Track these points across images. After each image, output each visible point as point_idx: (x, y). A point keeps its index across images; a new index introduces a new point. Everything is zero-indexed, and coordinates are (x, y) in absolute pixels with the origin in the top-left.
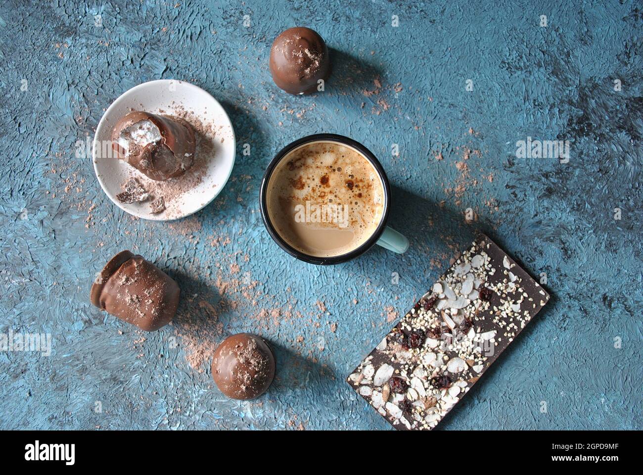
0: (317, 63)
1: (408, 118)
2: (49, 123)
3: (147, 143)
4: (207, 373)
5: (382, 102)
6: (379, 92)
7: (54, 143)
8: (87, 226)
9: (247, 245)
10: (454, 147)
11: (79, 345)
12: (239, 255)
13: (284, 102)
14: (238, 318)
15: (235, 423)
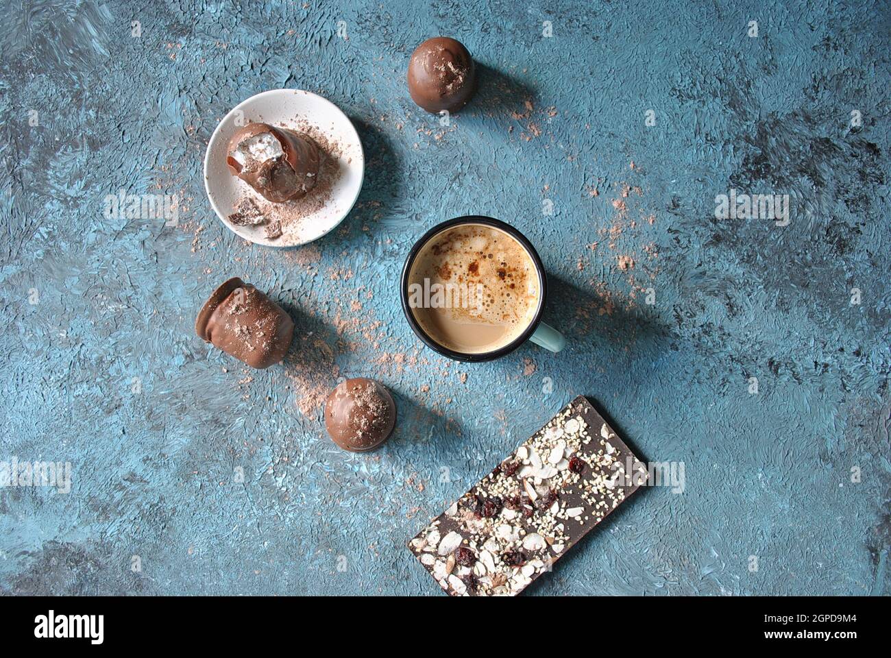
0: (461, 78)
1: (562, 146)
2: (156, 132)
3: (267, 159)
4: (319, 420)
5: (533, 127)
6: (530, 115)
7: (161, 155)
8: (193, 250)
9: (371, 280)
10: (611, 182)
11: (179, 381)
12: (362, 291)
13: (421, 121)
14: (357, 362)
15: (348, 477)
